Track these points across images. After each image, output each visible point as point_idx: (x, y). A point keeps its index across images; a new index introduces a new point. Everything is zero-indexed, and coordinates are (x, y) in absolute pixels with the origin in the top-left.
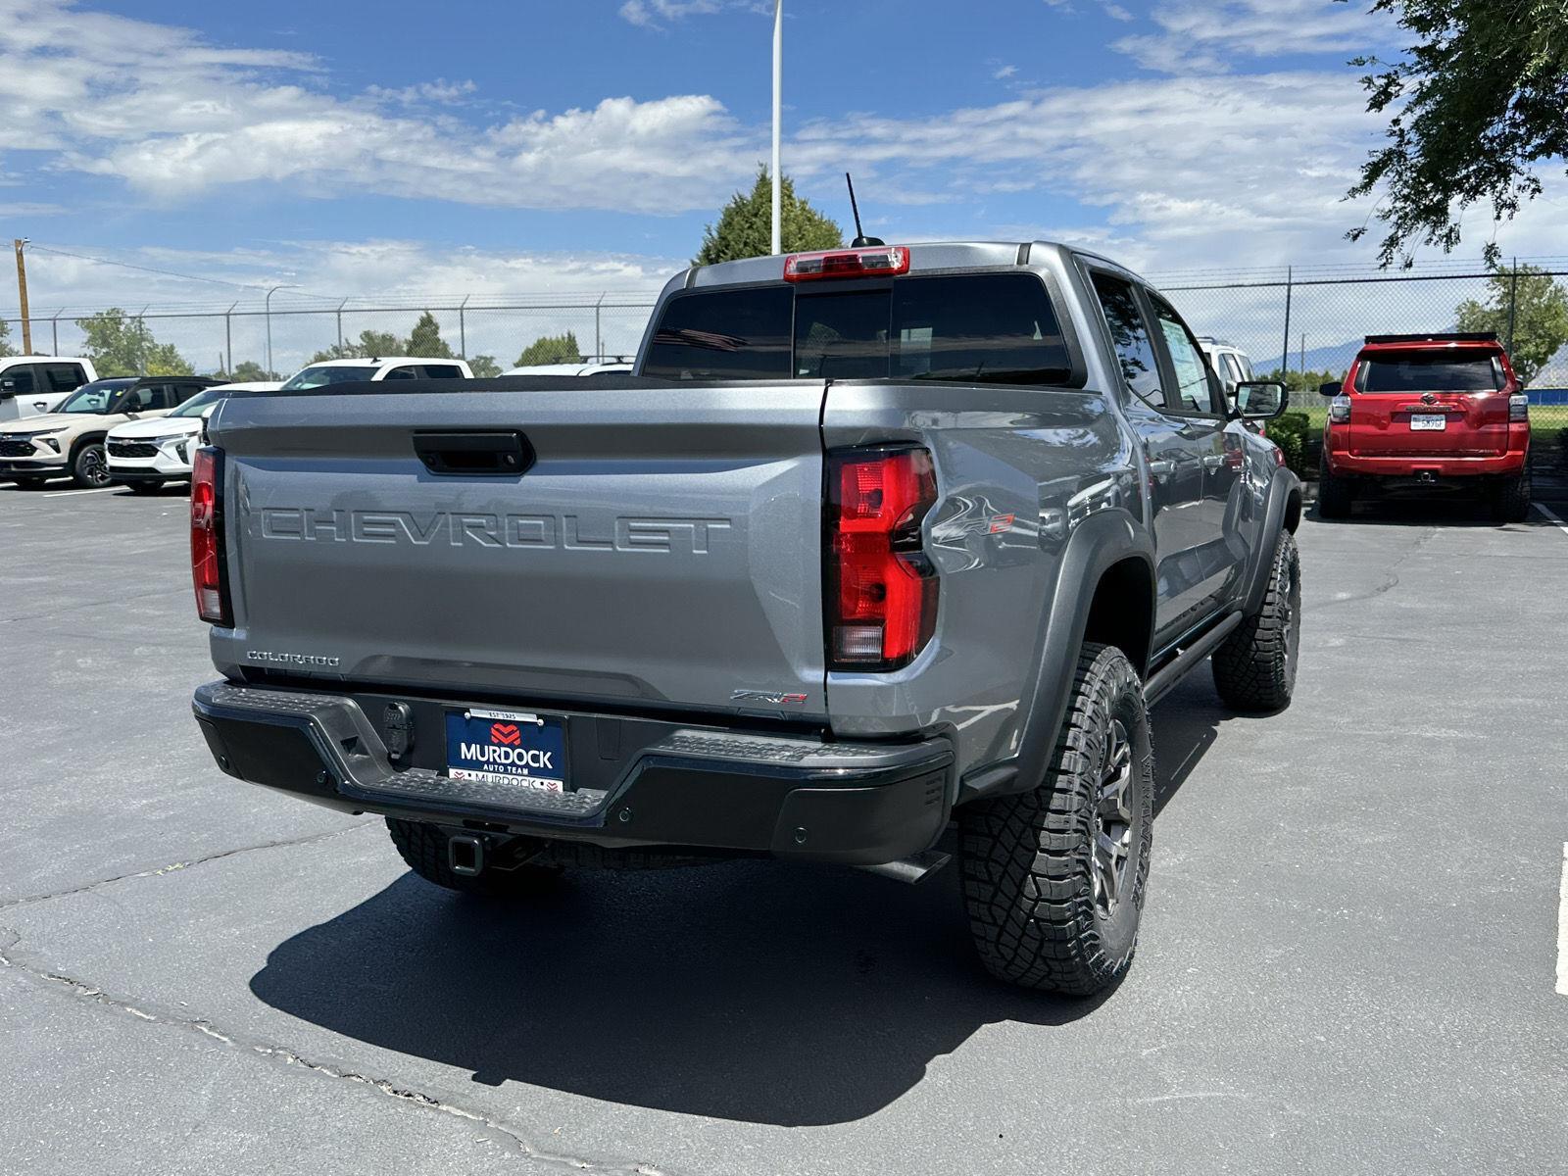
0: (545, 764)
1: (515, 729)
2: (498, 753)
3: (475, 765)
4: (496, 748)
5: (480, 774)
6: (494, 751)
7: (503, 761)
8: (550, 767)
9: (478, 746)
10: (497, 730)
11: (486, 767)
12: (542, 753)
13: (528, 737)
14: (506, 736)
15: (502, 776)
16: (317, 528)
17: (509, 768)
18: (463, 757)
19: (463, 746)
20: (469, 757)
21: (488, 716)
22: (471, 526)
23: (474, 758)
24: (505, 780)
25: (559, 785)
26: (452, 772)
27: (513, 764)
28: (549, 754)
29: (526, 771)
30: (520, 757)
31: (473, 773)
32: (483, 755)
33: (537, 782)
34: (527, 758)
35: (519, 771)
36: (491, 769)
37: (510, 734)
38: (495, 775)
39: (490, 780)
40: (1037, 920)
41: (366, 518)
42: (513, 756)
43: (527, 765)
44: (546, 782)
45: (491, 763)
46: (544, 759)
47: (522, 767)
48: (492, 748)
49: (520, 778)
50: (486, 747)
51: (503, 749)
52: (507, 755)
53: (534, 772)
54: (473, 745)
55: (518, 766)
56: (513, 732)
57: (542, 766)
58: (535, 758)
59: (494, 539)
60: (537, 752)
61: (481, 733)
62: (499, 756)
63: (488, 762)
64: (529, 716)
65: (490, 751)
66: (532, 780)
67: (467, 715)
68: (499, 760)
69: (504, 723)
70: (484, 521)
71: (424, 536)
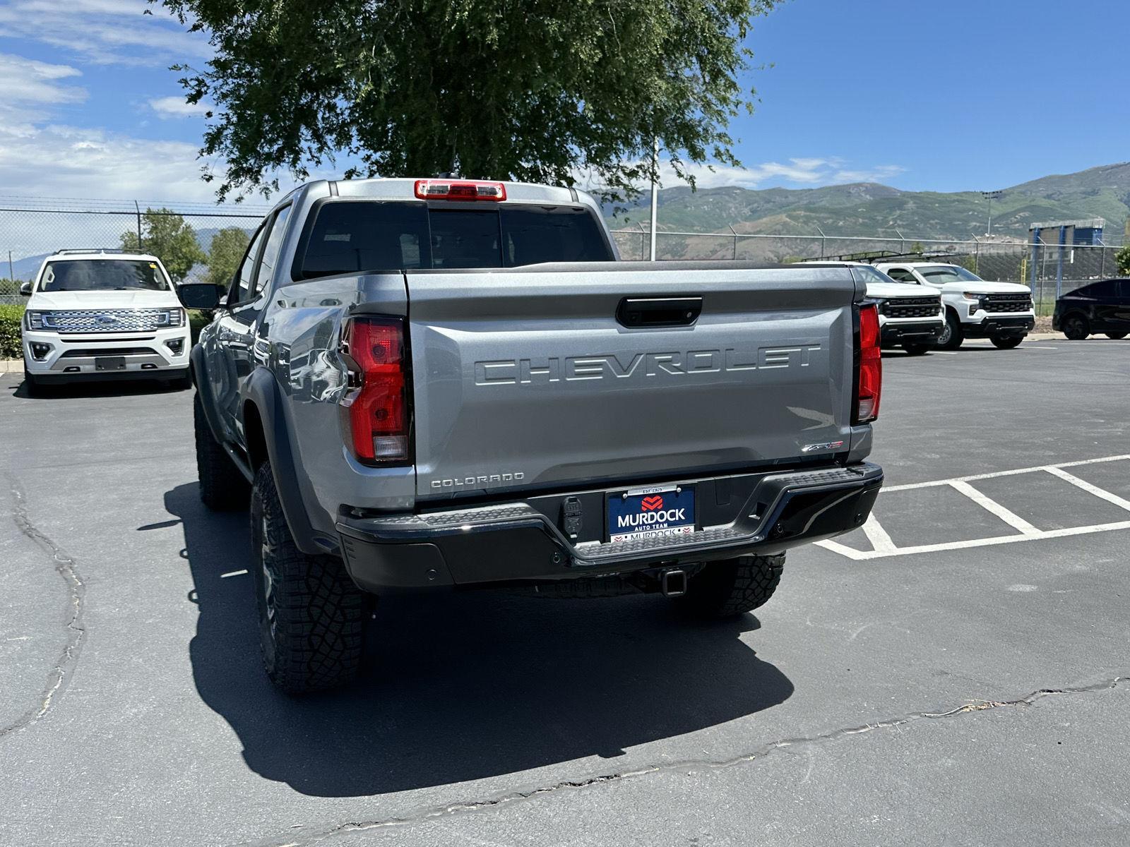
0: (680, 517)
1: (659, 497)
2: (646, 518)
3: (630, 529)
4: (645, 514)
5: (634, 535)
6: (643, 517)
7: (650, 522)
8: (683, 518)
9: (631, 516)
10: (647, 502)
11: (637, 529)
12: (677, 510)
13: (669, 501)
14: (652, 504)
15: (650, 532)
16: (532, 373)
17: (654, 526)
18: (619, 526)
19: (620, 518)
20: (624, 525)
21: (642, 493)
22: (661, 362)
23: (628, 525)
24: (652, 534)
25: (692, 528)
26: (613, 538)
27: (657, 522)
28: (683, 510)
29: (666, 525)
30: (662, 517)
31: (629, 536)
32: (634, 521)
33: (676, 530)
34: (667, 516)
35: (661, 526)
36: (641, 530)
37: (655, 502)
38: (645, 533)
39: (642, 537)
41: (576, 362)
42: (657, 517)
43: (667, 521)
44: (682, 529)
45: (640, 526)
46: (679, 514)
47: (663, 523)
48: (641, 515)
49: (664, 531)
50: (638, 515)
51: (650, 514)
52: (652, 517)
53: (671, 524)
54: (628, 516)
55: (660, 523)
56: (658, 500)
57: (677, 519)
58: (673, 515)
59: (678, 369)
60: (673, 511)
61: (635, 506)
62: (647, 520)
63: (638, 525)
64: (671, 487)
65: (640, 518)
66: (672, 529)
67: (625, 495)
68: (646, 522)
69: (652, 496)
70: (670, 357)
71: (626, 372)
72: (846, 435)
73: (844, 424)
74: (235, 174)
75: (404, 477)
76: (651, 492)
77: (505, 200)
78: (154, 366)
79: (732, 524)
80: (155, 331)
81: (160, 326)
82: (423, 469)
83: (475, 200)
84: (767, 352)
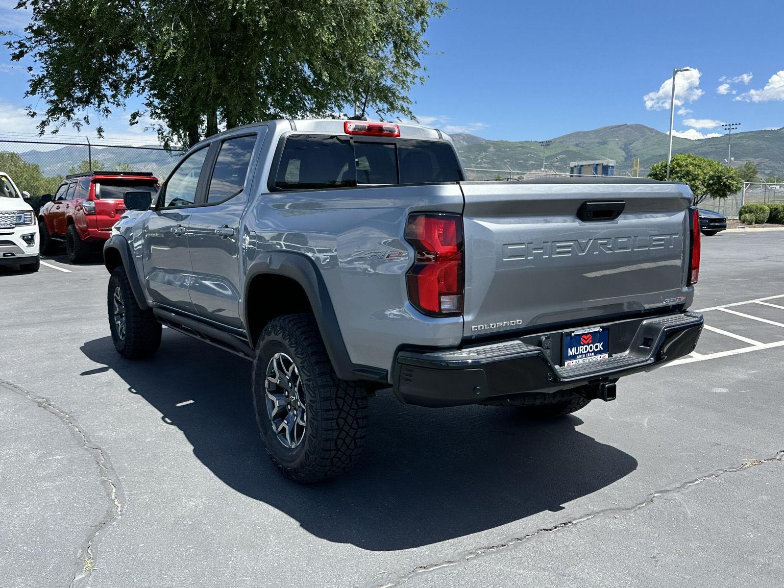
0: (600, 349)
1: (590, 335)
3: (574, 357)
4: (582, 347)
5: (577, 361)
6: (582, 348)
7: (585, 352)
8: (602, 349)
9: (575, 348)
10: (584, 338)
11: (578, 356)
12: (599, 344)
13: (595, 338)
14: (586, 340)
15: (585, 359)
16: (534, 252)
17: (587, 354)
18: (569, 355)
19: (569, 349)
20: (571, 354)
21: (581, 333)
22: (602, 244)
23: (573, 354)
24: (587, 360)
25: (607, 355)
26: (566, 363)
27: (589, 352)
28: (602, 343)
29: (593, 354)
30: (591, 348)
31: (574, 361)
32: (577, 352)
33: (599, 357)
34: (594, 347)
35: (591, 354)
36: (580, 357)
37: (588, 339)
38: (583, 359)
39: (581, 362)
41: (558, 244)
42: (589, 348)
43: (594, 351)
44: (602, 356)
46: (600, 346)
47: (591, 352)
48: (581, 347)
49: (592, 357)
50: (579, 347)
51: (585, 346)
52: (586, 349)
53: (596, 353)
54: (573, 348)
56: (590, 337)
59: (610, 249)
60: (597, 344)
61: (577, 341)
62: (583, 350)
63: (579, 354)
64: (596, 328)
65: (581, 349)
66: (597, 356)
67: (573, 334)
68: (583, 352)
69: (586, 334)
70: (606, 241)
71: (583, 251)
72: (685, 292)
73: (685, 286)
74: (52, 112)
75: (457, 323)
76: (587, 332)
77: (399, 136)
78: (13, 255)
79: (627, 352)
80: (13, 228)
81: (17, 224)
82: (468, 318)
83: (382, 136)
84: (654, 238)
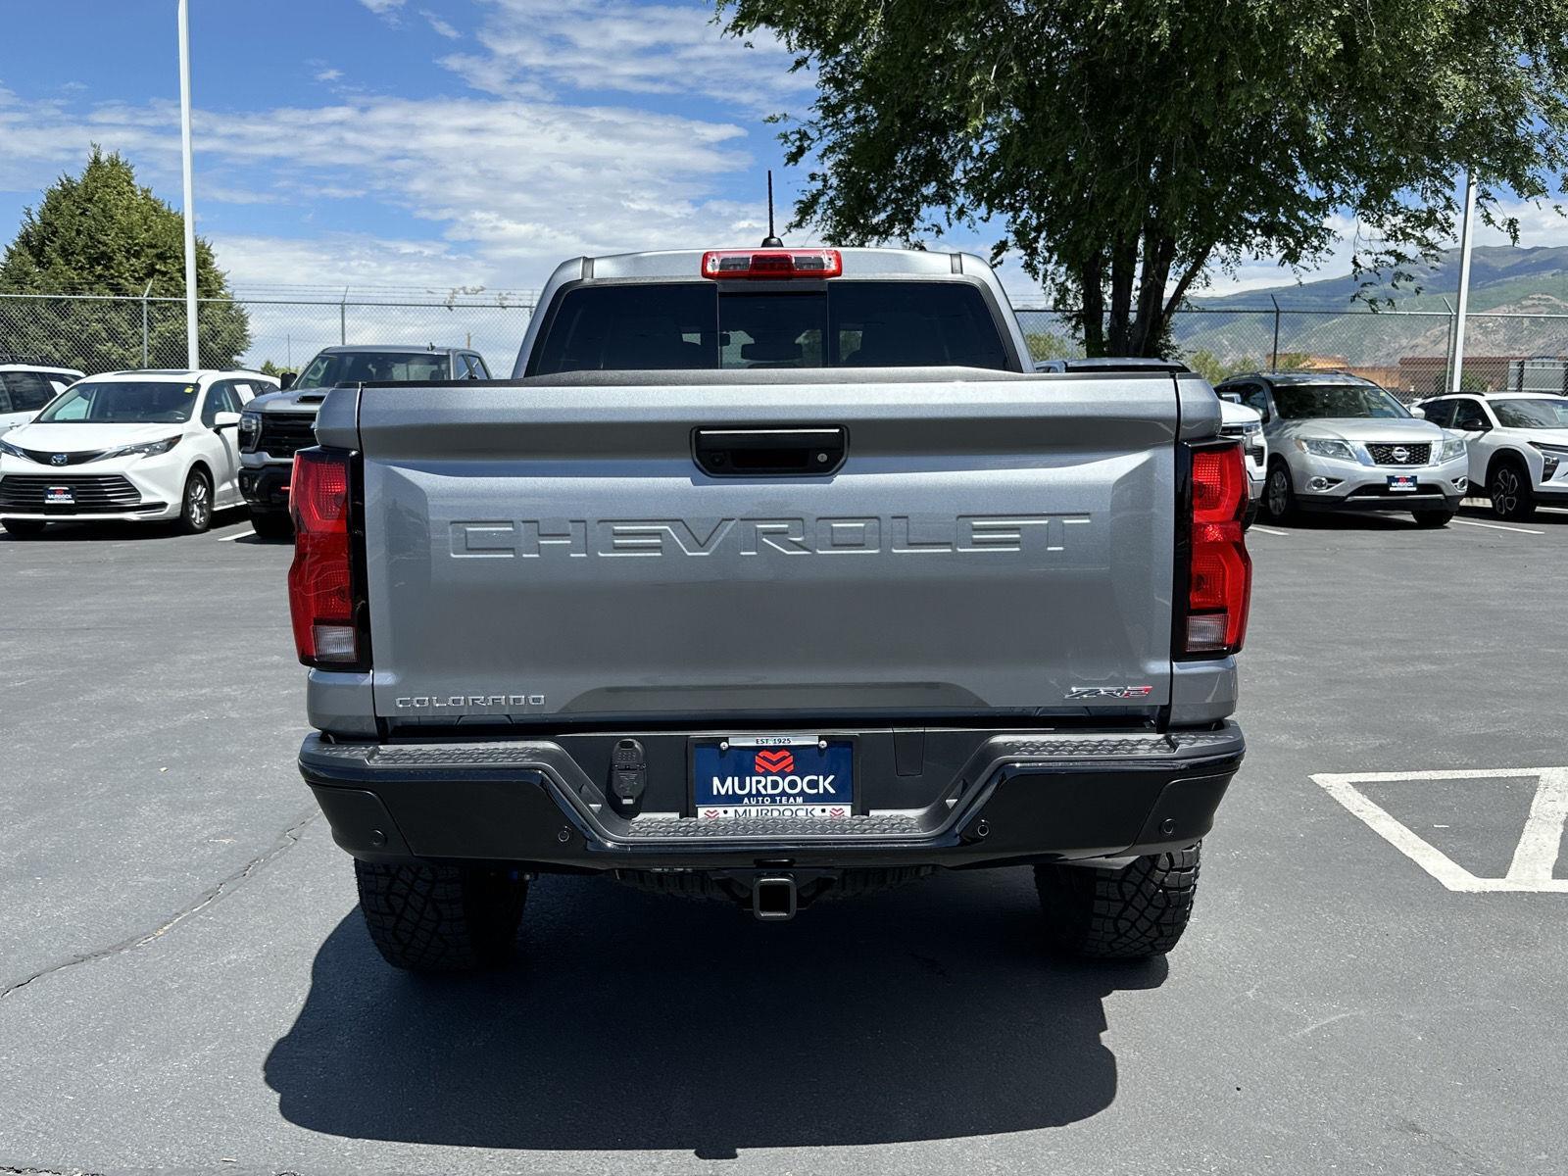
0: (825, 788)
1: (787, 754)
2: (763, 783)
3: (734, 799)
4: (761, 778)
5: (741, 810)
6: (758, 782)
7: (770, 791)
8: (832, 791)
9: (736, 779)
10: (764, 758)
11: (746, 800)
12: (821, 778)
13: (803, 761)
14: (774, 763)
15: (770, 808)
16: (542, 542)
17: (778, 798)
18: (715, 793)
19: (716, 781)
20: (723, 792)
21: (755, 744)
22: (767, 533)
23: (730, 792)
24: (775, 812)
25: (847, 810)
26: (702, 812)
27: (783, 793)
28: (832, 777)
29: (800, 800)
30: (793, 785)
31: (731, 810)
32: (742, 787)
33: (817, 810)
34: (802, 784)
35: (792, 800)
36: (754, 803)
37: (779, 761)
38: (760, 808)
39: (754, 814)
40: (1166, 889)
41: (618, 528)
42: (784, 784)
43: (802, 793)
44: (828, 808)
45: (754, 796)
46: (825, 784)
47: (795, 796)
48: (754, 779)
49: (794, 808)
50: (748, 779)
51: (770, 778)
52: (775, 785)
53: (809, 799)
54: (730, 779)
55: (789, 796)
56: (785, 758)
57: (821, 791)
58: (813, 784)
59: (799, 546)
60: (815, 778)
61: (742, 763)
62: (765, 787)
63: (749, 795)
64: (808, 739)
65: (751, 783)
66: (810, 808)
67: (724, 745)
68: (763, 792)
69: (774, 749)
70: (786, 526)
71: (702, 546)
72: (1161, 676)
73: (1159, 657)
75: (354, 688)
76: (771, 743)
77: (840, 275)
79: (921, 812)
82: (382, 677)
83: (789, 278)
84: (975, 523)
